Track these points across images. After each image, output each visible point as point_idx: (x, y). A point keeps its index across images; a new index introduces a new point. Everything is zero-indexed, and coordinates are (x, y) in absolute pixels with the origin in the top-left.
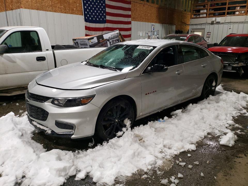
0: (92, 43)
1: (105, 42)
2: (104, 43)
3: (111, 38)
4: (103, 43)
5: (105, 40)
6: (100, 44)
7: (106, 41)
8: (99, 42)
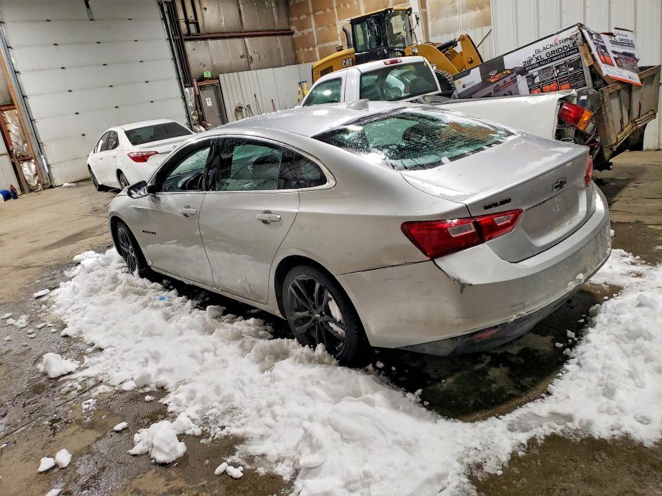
0: (464, 86)
1: (508, 79)
2: (505, 82)
3: (534, 62)
4: (501, 83)
5: (509, 72)
6: (490, 89)
7: (513, 75)
8: (486, 82)
